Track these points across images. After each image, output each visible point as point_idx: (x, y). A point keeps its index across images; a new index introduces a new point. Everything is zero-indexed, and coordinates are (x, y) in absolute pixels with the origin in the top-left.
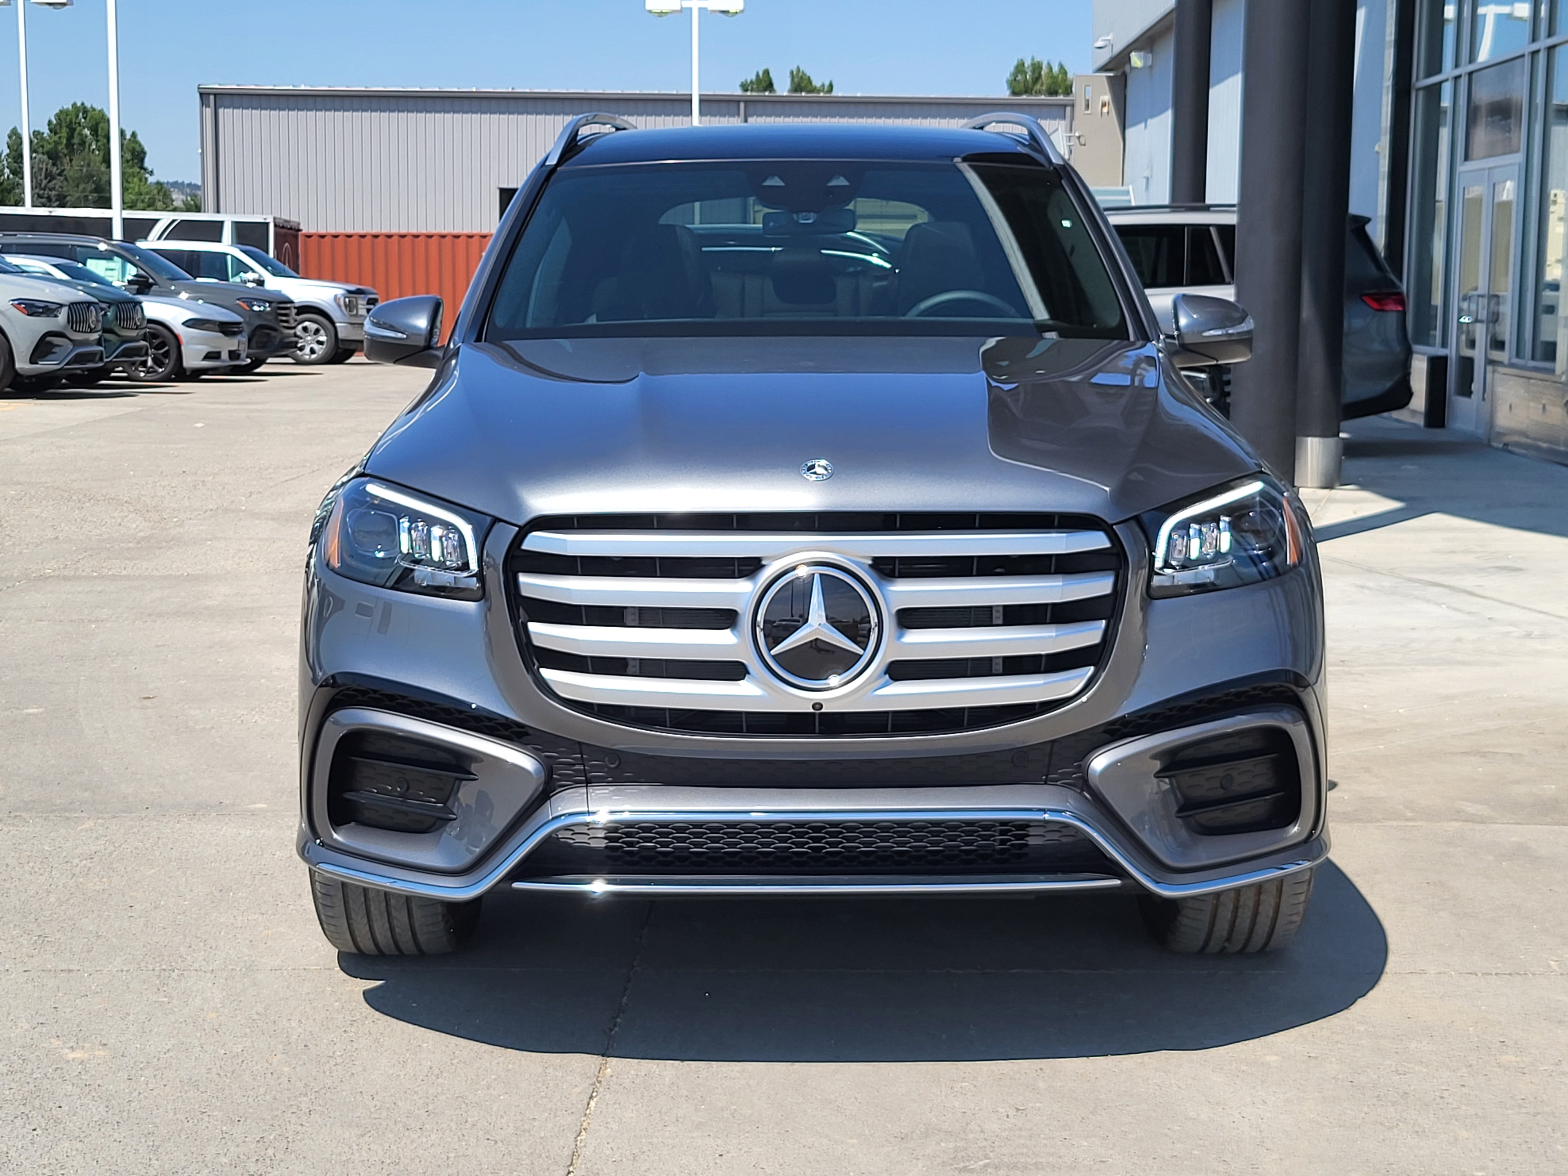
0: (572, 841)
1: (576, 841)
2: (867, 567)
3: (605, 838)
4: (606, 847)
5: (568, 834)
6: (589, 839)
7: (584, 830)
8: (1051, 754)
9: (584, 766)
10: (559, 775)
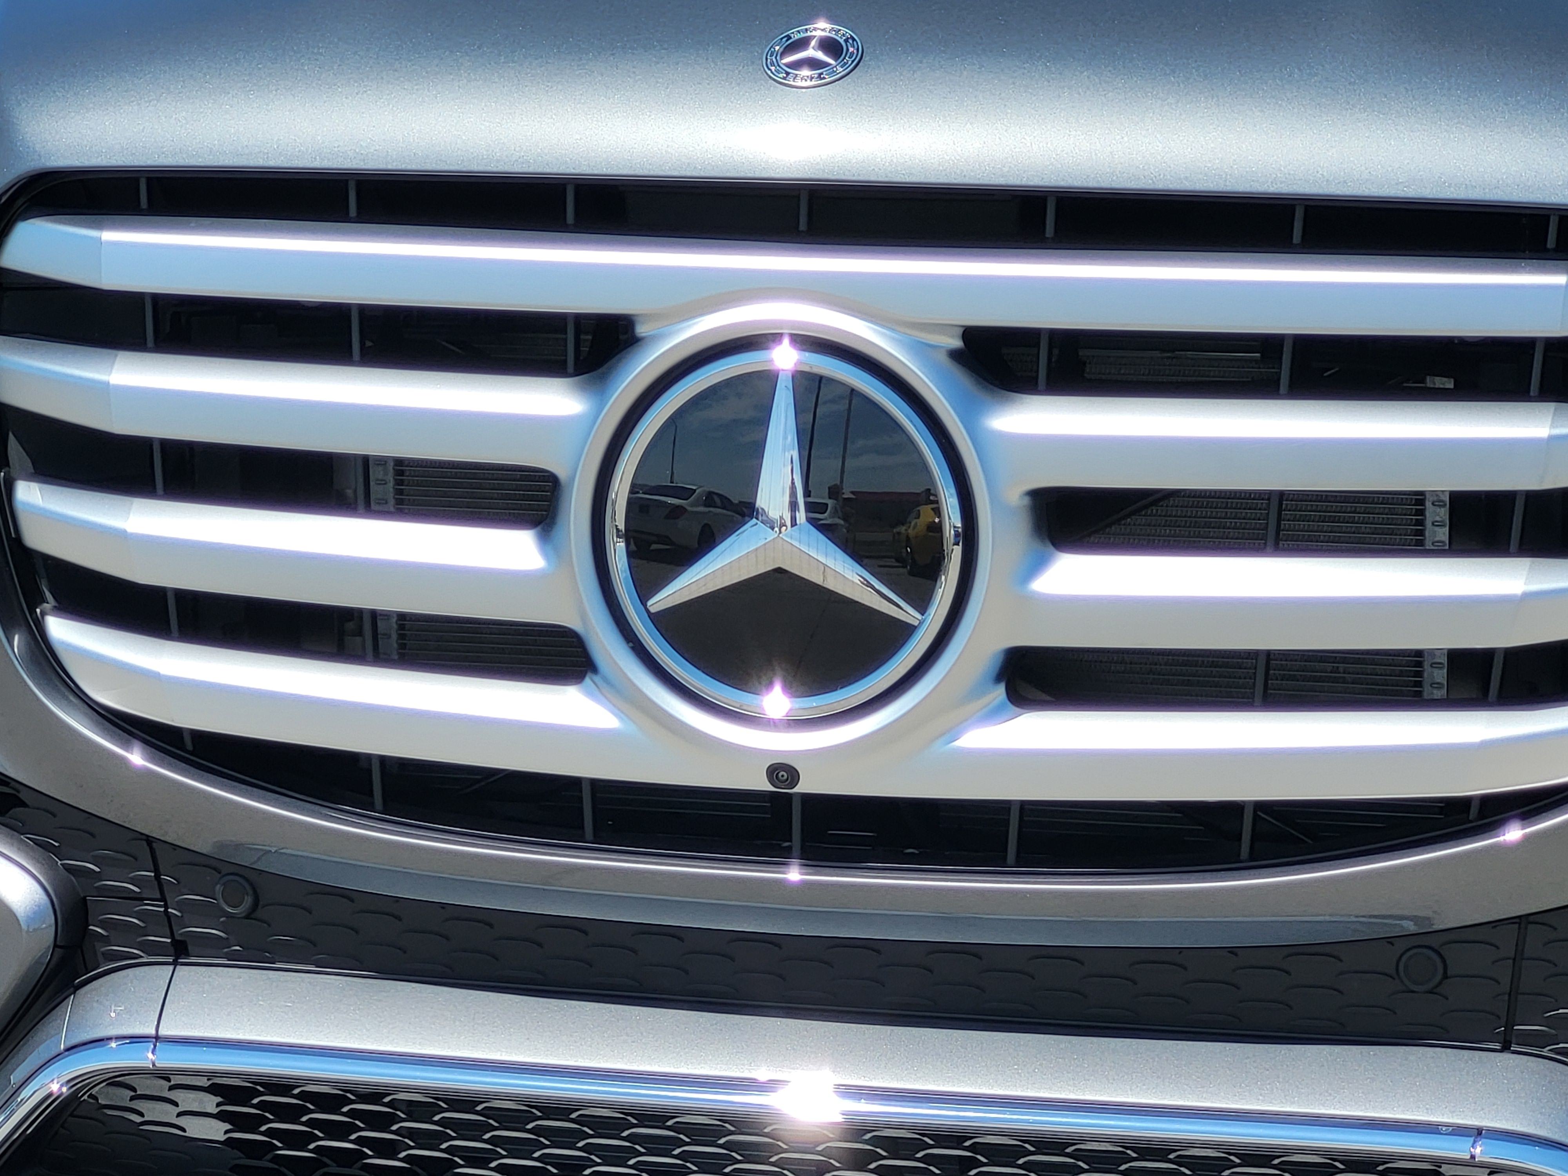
0: (137, 1119)
1: (146, 1118)
2: (943, 359)
3: (221, 1116)
4: (230, 1142)
5: (123, 1096)
6: (179, 1115)
7: (160, 1087)
8: (1518, 958)
9: (166, 907)
10: (103, 924)
